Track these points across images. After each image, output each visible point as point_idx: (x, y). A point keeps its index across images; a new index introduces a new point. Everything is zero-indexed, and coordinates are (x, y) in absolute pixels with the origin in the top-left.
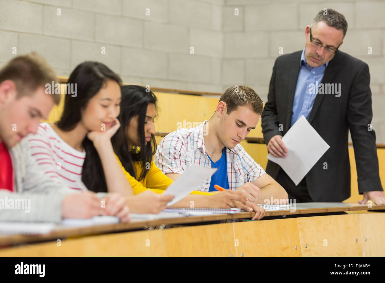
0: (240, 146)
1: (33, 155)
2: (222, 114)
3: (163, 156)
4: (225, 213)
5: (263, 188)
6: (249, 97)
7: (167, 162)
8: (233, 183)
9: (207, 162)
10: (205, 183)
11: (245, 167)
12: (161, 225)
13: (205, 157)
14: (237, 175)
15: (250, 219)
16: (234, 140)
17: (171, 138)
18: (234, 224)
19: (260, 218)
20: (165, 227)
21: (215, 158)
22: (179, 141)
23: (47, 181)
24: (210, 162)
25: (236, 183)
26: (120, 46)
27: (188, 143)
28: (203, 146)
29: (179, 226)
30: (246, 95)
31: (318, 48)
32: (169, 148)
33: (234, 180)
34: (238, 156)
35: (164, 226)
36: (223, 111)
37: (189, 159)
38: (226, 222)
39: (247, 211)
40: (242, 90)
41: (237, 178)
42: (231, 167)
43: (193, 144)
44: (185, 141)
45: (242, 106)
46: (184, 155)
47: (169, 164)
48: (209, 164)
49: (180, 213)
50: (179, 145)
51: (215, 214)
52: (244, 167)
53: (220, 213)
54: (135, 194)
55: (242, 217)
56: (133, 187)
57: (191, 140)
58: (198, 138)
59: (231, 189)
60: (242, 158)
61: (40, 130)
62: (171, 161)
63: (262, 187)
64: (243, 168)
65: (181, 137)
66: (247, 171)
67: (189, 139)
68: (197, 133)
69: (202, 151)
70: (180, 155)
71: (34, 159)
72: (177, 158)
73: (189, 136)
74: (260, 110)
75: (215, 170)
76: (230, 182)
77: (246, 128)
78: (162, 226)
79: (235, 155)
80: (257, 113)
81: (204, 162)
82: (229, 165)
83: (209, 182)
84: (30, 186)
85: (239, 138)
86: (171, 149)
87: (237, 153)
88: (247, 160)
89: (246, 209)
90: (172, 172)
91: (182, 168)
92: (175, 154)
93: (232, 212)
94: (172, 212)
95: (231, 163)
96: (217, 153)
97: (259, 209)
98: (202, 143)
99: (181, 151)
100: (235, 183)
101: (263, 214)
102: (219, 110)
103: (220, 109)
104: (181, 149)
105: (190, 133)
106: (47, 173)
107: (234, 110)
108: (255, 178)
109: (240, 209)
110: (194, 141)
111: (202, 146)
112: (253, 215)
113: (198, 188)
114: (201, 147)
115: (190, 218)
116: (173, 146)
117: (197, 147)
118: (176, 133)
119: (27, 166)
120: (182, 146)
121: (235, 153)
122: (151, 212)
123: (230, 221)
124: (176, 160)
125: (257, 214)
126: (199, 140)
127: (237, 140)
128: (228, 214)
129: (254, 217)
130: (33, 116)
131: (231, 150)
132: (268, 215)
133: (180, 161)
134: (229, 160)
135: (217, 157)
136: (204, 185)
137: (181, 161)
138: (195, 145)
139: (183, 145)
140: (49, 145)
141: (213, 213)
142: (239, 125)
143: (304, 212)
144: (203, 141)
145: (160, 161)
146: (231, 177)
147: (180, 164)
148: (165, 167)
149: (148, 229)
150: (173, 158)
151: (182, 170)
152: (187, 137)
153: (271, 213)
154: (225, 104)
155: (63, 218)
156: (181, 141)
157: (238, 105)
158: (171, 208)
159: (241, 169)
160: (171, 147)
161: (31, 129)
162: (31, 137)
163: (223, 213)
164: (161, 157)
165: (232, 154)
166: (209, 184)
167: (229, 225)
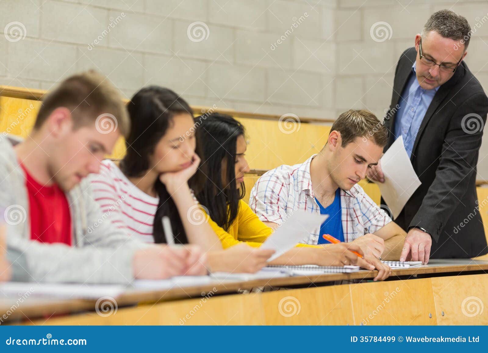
0: (359, 187)
1: (97, 200)
2: (335, 146)
3: (257, 201)
4: (340, 272)
5: (389, 240)
6: (370, 126)
7: (261, 208)
8: (350, 233)
9: (315, 207)
10: (312, 234)
11: (366, 213)
12: (257, 287)
13: (313, 202)
14: (354, 224)
15: (371, 279)
16: (352, 180)
17: (268, 178)
18: (351, 286)
19: (384, 278)
20: (262, 290)
21: (326, 203)
22: (278, 181)
23: (114, 233)
24: (319, 208)
25: (353, 234)
26: (206, 61)
27: (289, 184)
28: (310, 188)
29: (281, 288)
30: (366, 122)
31: (431, 66)
32: (265, 190)
33: (350, 230)
34: (355, 199)
35: (262, 288)
36: (336, 144)
37: (290, 205)
38: (341, 284)
39: (368, 268)
40: (360, 116)
41: (354, 228)
42: (347, 214)
43: (297, 185)
44: (285, 182)
45: (361, 136)
46: (284, 199)
47: (264, 210)
48: (317, 210)
49: (282, 272)
50: (278, 186)
51: (326, 274)
52: (364, 213)
53: (334, 272)
54: (224, 247)
55: (360, 277)
56: (222, 240)
57: (294, 180)
58: (303, 177)
59: (347, 242)
60: (361, 202)
61: (104, 170)
62: (267, 207)
63: (386, 239)
64: (363, 215)
65: (281, 177)
66: (368, 218)
67: (292, 179)
68: (302, 171)
69: (309, 194)
70: (278, 200)
71: (98, 204)
72: (274, 203)
73: (291, 175)
74: (384, 141)
75: (325, 217)
76: (346, 232)
77: (366, 165)
78: (259, 289)
79: (352, 199)
80: (380, 145)
81: (311, 208)
82: (344, 211)
83: (318, 233)
84: (92, 239)
85: (357, 177)
86: (268, 191)
87: (354, 196)
88: (368, 205)
89: (366, 266)
90: (266, 220)
91: (280, 216)
92: (271, 198)
93: (348, 271)
94: (273, 271)
95: (347, 208)
96: (328, 196)
97: (383, 267)
98: (309, 184)
99: (280, 195)
100: (351, 233)
101: (388, 272)
102: (331, 141)
103: (333, 140)
104: (280, 192)
105: (294, 171)
106: (113, 222)
107: (352, 142)
108: (379, 228)
109: (358, 267)
110: (298, 181)
111: (308, 187)
112: (375, 275)
113: (304, 240)
114: (307, 189)
115: (296, 279)
116: (270, 188)
117: (302, 188)
118: (275, 171)
119: (88, 215)
120: (281, 189)
121: (351, 195)
122: (245, 271)
123: (347, 282)
124: (273, 206)
125: (380, 273)
126: (304, 180)
127: (355, 179)
128: (343, 273)
129: (376, 277)
130: (94, 150)
131: (346, 192)
132: (395, 274)
133: (278, 207)
134: (343, 205)
135: (328, 201)
136: (312, 237)
137: (280, 207)
138: (300, 186)
139: (283, 187)
140: (114, 187)
141: (325, 272)
142: (358, 161)
143: (440, 271)
144: (310, 181)
145: (254, 207)
146: (347, 226)
147: (278, 211)
148: (258, 213)
149: (242, 293)
150: (269, 203)
151: (279, 218)
152: (289, 176)
153: (398, 271)
154: (339, 133)
155: (136, 278)
156: (281, 181)
157: (356, 136)
158: (270, 265)
159: (360, 216)
160: (268, 189)
161: (91, 168)
162: (92, 177)
163: (337, 272)
164: (255, 201)
165: (348, 198)
166: (318, 235)
167: (344, 287)
